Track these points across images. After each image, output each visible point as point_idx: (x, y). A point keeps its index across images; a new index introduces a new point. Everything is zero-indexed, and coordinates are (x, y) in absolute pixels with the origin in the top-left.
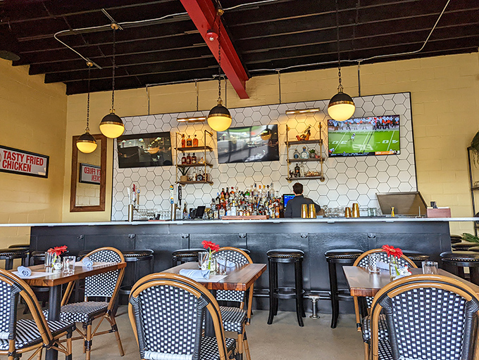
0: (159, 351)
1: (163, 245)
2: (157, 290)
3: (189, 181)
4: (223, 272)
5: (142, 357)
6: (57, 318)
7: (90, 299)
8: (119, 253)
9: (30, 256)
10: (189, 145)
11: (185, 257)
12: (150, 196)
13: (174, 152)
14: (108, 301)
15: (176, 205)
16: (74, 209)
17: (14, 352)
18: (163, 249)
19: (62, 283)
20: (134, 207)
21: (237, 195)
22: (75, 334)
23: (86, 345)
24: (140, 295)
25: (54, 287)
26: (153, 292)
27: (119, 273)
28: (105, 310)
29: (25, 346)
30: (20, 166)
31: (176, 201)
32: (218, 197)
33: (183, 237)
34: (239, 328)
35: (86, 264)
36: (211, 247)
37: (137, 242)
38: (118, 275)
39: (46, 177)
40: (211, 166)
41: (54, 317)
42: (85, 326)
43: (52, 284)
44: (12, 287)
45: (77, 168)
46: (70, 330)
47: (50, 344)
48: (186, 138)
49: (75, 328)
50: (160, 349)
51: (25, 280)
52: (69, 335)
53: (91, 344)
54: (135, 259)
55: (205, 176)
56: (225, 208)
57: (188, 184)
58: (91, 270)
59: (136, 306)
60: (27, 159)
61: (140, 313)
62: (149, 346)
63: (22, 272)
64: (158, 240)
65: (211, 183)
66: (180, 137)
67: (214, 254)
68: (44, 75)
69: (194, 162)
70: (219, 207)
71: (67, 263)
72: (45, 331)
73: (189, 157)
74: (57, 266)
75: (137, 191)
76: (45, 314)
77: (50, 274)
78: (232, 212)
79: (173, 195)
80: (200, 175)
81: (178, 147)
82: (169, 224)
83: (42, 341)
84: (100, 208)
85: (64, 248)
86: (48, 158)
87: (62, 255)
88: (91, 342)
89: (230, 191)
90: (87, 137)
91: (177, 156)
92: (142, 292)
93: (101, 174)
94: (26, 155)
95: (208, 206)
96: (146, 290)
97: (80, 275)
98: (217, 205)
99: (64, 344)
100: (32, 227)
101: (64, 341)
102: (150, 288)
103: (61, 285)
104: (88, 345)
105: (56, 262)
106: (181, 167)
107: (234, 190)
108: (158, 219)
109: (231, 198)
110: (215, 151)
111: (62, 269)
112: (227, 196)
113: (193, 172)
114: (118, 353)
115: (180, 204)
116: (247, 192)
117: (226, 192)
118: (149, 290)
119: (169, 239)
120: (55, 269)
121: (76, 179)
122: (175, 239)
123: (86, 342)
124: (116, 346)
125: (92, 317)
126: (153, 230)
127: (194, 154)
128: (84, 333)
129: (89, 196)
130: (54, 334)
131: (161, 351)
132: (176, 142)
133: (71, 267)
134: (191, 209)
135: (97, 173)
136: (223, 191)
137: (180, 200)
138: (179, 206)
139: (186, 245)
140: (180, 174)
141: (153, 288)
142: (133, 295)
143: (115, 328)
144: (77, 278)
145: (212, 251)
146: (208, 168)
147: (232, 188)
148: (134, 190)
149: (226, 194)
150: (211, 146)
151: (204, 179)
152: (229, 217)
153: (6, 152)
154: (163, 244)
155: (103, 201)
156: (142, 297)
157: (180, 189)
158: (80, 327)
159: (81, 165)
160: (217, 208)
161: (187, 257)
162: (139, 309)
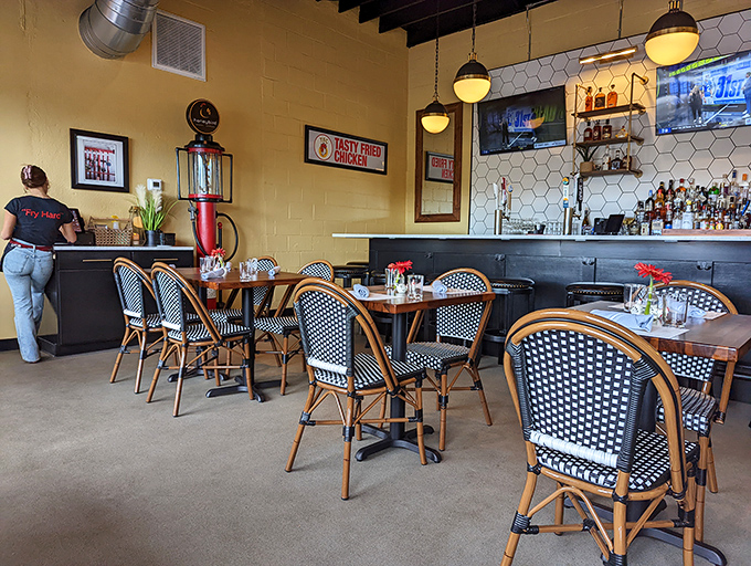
0: (555, 435)
1: (549, 274)
2: (554, 337)
3: (597, 172)
4: (679, 323)
5: (527, 438)
6: (403, 359)
7: (444, 339)
8: (484, 278)
9: (370, 276)
10: (600, 105)
11: (589, 294)
12: (528, 198)
13: (570, 121)
14: (469, 347)
15: (573, 211)
16: (421, 218)
17: (354, 392)
18: (550, 280)
19: (406, 310)
20: (502, 214)
21: (692, 193)
22: (426, 383)
23: (440, 400)
24: (523, 342)
25: (398, 315)
26: (547, 340)
27: (483, 308)
28: (465, 358)
29: (365, 388)
30: (354, 159)
31: (573, 203)
32: (650, 199)
33: (584, 263)
34: (702, 427)
35: (438, 289)
36: (654, 275)
37: (508, 266)
38: (483, 310)
39: (384, 173)
40: (640, 141)
41: (399, 356)
42: (438, 375)
43: (394, 311)
44: (347, 309)
45: (422, 158)
46: (419, 376)
47: (395, 392)
48: (593, 94)
49: (426, 376)
50: (557, 432)
51: (362, 302)
52: (418, 383)
53: (446, 401)
54: (506, 291)
55: (628, 161)
56: (664, 217)
57: (593, 176)
58: (444, 297)
59: (518, 359)
60: (362, 149)
61: (522, 370)
62: (538, 424)
63: (359, 292)
64: (542, 266)
65: (638, 173)
66: (582, 93)
67: (659, 289)
68: (377, 21)
69: (607, 135)
70: (650, 216)
71: (413, 286)
72: (389, 373)
73: (597, 128)
74: (401, 288)
75: (508, 188)
76: (388, 350)
77: (392, 297)
78: (686, 221)
79: (568, 193)
80: (618, 159)
81: (579, 111)
82: (561, 241)
83: (385, 385)
84: (453, 217)
85: (409, 264)
86: (386, 145)
87: (406, 274)
88: (446, 397)
89: (676, 186)
90: (436, 108)
91: (575, 128)
92: (528, 338)
93: (454, 166)
94: (360, 142)
95: (630, 214)
96: (534, 335)
97: (430, 303)
98: (648, 212)
99: (413, 394)
100: (371, 239)
101: (412, 390)
102: (542, 333)
103: (406, 312)
104: (443, 401)
105: (399, 282)
106: (582, 147)
107: (686, 185)
108: (540, 232)
109: (677, 200)
110: (651, 113)
111: (406, 293)
112: (669, 197)
113: (603, 155)
114: (483, 420)
115: (580, 209)
116: (714, 189)
117: (667, 188)
118: (539, 335)
119: (559, 265)
120: (399, 291)
121: (422, 176)
122: (571, 266)
123: (440, 397)
124: (481, 410)
125: (447, 364)
126: (534, 249)
127: (608, 121)
128: (436, 382)
129: (438, 200)
130: (400, 378)
131: (558, 437)
132: (575, 102)
133: (418, 290)
134: (597, 220)
135: (449, 166)
136: (661, 188)
137: (580, 202)
138: (577, 213)
139: (590, 275)
140: (580, 159)
141: (546, 332)
142: (513, 340)
143: (478, 384)
144: (426, 306)
145: (654, 283)
146: (634, 145)
147: (682, 181)
148: (504, 187)
149: (666, 192)
150: (645, 103)
151: (625, 167)
152: (676, 230)
153: (337, 140)
154: (547, 273)
155: (457, 208)
156: (527, 346)
157: (580, 184)
158: (432, 375)
159: (427, 154)
160: (646, 219)
161: (593, 294)
162: (522, 363)
